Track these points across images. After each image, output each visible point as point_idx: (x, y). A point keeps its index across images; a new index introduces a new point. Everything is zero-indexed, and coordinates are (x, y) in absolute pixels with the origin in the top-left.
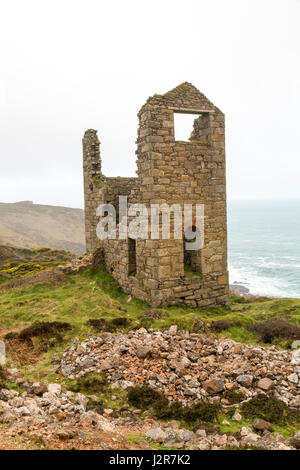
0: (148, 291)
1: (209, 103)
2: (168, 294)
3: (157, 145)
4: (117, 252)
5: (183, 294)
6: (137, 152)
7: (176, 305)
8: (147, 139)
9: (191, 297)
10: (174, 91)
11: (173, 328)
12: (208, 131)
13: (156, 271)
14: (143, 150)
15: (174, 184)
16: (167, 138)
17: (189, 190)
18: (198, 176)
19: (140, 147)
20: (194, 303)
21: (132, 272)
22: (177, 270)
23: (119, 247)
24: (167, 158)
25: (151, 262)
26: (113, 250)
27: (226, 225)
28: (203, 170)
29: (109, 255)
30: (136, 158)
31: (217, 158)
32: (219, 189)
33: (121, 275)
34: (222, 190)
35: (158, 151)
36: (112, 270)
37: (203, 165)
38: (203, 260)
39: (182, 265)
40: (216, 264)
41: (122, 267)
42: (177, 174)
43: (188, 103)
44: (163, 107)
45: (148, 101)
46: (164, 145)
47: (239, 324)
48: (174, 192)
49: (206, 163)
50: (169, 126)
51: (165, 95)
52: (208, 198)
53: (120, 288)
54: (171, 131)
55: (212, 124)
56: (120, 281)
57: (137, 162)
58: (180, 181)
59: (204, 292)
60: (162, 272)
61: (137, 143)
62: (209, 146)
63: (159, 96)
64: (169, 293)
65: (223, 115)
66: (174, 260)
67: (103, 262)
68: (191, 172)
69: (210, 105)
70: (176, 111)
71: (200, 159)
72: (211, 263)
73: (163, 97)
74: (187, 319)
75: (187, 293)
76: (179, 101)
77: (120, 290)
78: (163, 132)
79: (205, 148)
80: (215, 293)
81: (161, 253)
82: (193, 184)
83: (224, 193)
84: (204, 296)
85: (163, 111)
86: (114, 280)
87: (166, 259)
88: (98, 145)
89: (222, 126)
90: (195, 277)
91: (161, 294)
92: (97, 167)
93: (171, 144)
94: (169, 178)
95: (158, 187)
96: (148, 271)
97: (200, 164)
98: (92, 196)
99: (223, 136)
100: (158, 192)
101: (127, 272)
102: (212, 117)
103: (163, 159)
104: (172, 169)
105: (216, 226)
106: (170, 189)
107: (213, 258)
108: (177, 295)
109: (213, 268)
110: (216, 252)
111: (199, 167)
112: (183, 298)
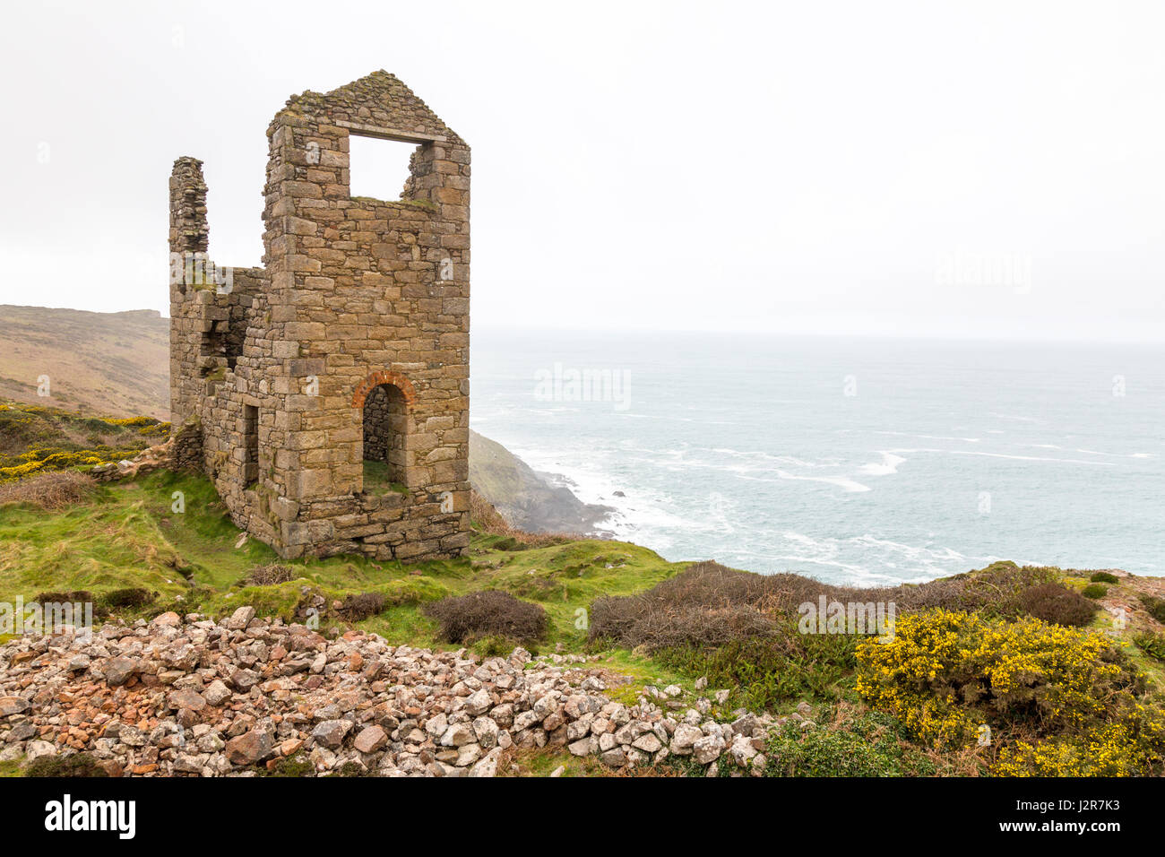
0: (276, 524)
1: (434, 119)
2: (322, 532)
3: (305, 202)
4: (226, 435)
5: (359, 531)
6: (264, 217)
7: (341, 556)
8: (283, 188)
9: (380, 538)
10: (352, 87)
11: (242, 614)
12: (431, 180)
13: (295, 480)
14: (276, 211)
15: (346, 290)
16: (332, 189)
17: (380, 306)
18: (404, 276)
19: (270, 204)
20: (385, 551)
21: (250, 482)
22: (346, 479)
23: (230, 425)
24: (329, 232)
25: (284, 461)
26: (218, 431)
27: (467, 384)
28: (417, 264)
29: (212, 442)
30: (261, 228)
31: (450, 240)
32: (452, 306)
33: (230, 485)
34: (458, 310)
35: (307, 216)
36: (216, 475)
37: (416, 252)
38: (409, 458)
39: (360, 469)
40: (440, 468)
41: (233, 470)
42: (354, 270)
43: (384, 115)
44: (325, 119)
45: (289, 104)
46: (323, 203)
47: (412, 602)
48: (342, 309)
49: (424, 248)
50: (338, 162)
51: (332, 95)
52: (426, 326)
53: (229, 515)
54: (341, 174)
55: (439, 166)
56: (229, 500)
57: (264, 237)
58: (359, 284)
59: (411, 527)
60: (309, 483)
61: (263, 194)
62: (431, 213)
63: (315, 96)
64: (324, 528)
65: (466, 148)
66: (339, 456)
67: (199, 456)
68: (386, 266)
69: (438, 125)
70: (353, 131)
71: (409, 238)
72: (428, 466)
73: (326, 99)
74: (284, 591)
75: (370, 530)
76: (364, 110)
77: (227, 520)
78: (321, 176)
79: (423, 216)
80: (438, 530)
81: (306, 440)
82: (393, 292)
83: (466, 314)
84: (410, 536)
85: (323, 129)
86: (218, 498)
87: (321, 455)
88: (204, 192)
89: (464, 171)
90: (390, 494)
91: (304, 532)
92: (197, 243)
93: (341, 204)
94: (335, 276)
95: (306, 296)
96: (278, 479)
97: (408, 249)
98: (184, 307)
99: (464, 193)
100: (305, 306)
101: (242, 481)
102: (439, 152)
103: (320, 233)
104: (342, 257)
105: (443, 385)
106: (334, 302)
107: (434, 454)
108: (344, 534)
109: (434, 477)
110: (442, 441)
111: (406, 256)
112: (359, 540)
